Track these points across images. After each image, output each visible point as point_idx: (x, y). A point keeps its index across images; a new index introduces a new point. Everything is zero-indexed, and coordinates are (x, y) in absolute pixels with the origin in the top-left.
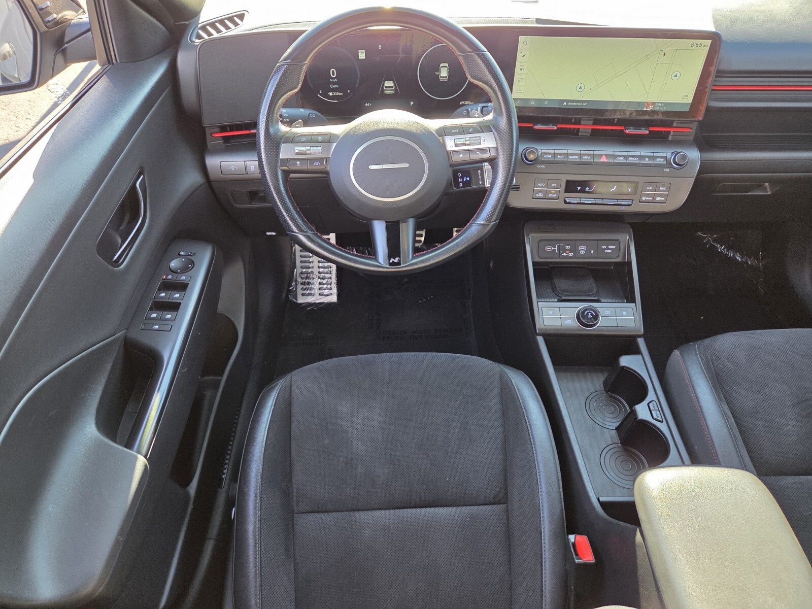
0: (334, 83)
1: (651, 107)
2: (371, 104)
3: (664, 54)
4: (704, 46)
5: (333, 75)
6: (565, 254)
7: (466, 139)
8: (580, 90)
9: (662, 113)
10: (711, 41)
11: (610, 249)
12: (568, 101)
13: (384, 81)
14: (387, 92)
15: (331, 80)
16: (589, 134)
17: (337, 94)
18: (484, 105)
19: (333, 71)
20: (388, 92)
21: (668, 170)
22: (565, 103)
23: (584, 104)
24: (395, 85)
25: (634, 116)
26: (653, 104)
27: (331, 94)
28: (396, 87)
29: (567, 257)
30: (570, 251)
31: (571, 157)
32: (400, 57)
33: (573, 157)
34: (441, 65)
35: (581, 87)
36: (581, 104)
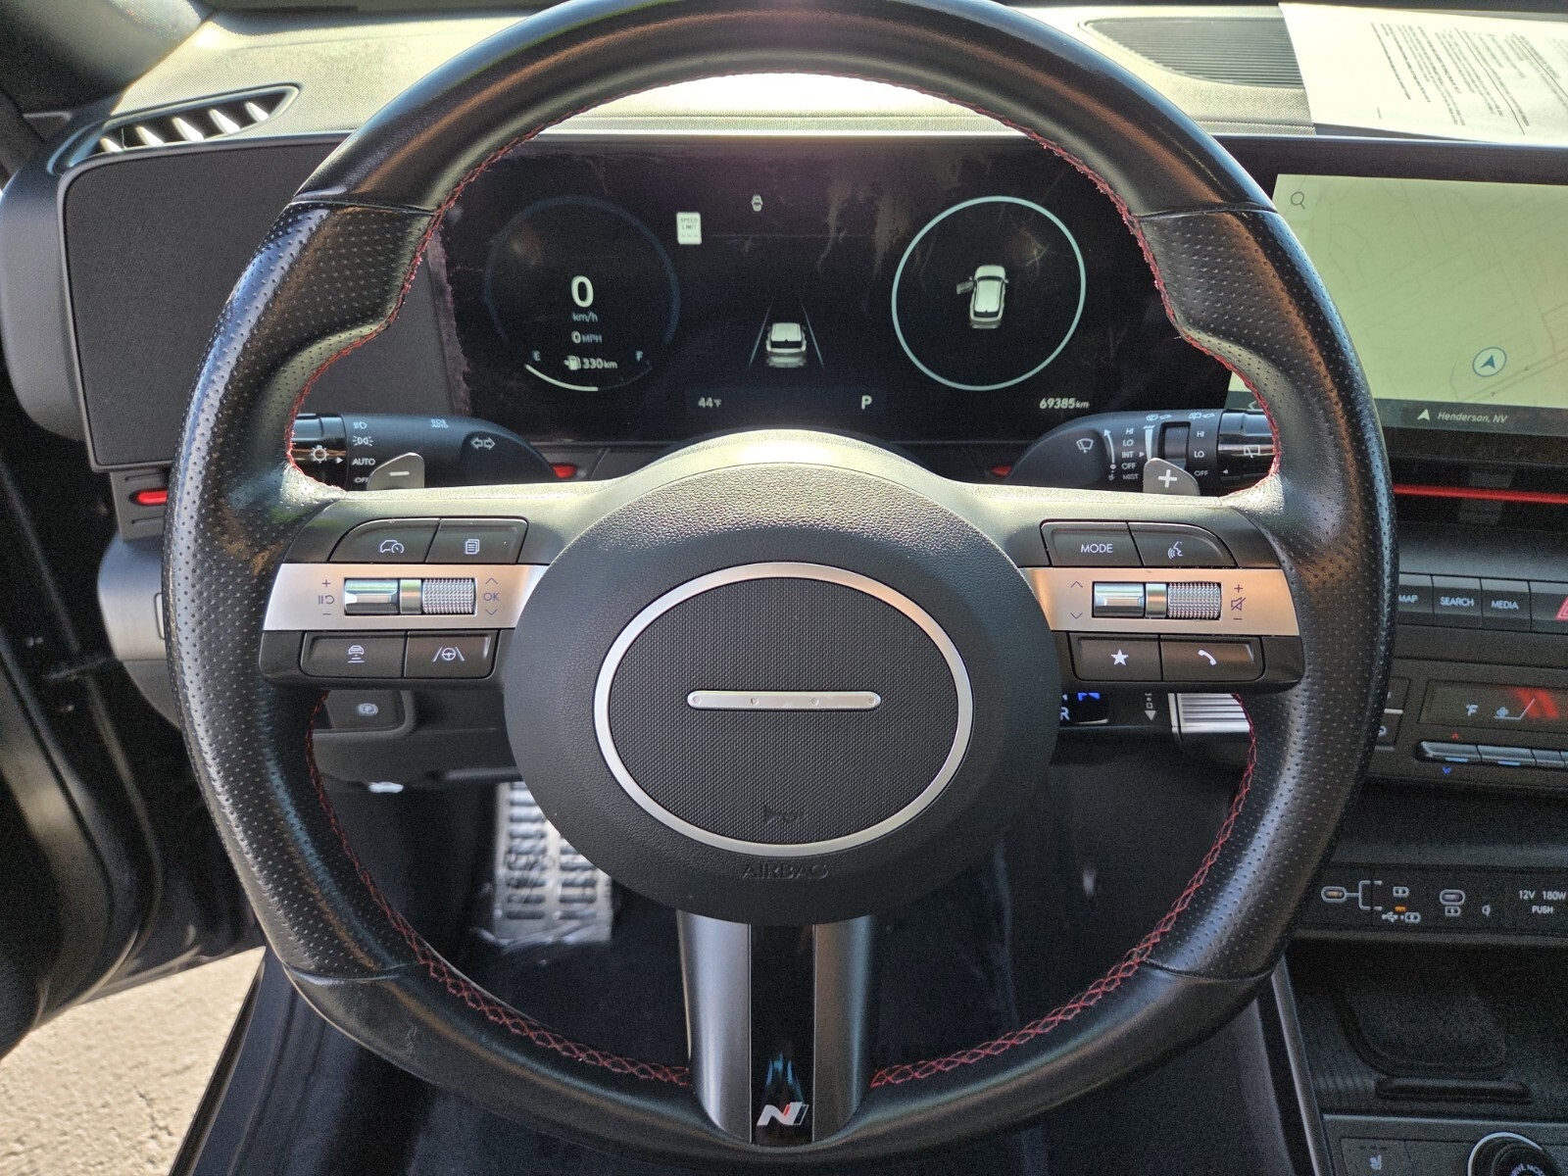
0: (584, 328)
2: (718, 402)
5: (583, 296)
6: (1391, 917)
7: (1148, 587)
8: (1489, 370)
11: (1548, 903)
12: (1435, 407)
13: (770, 324)
14: (777, 362)
15: (576, 317)
16: (1494, 519)
17: (597, 363)
18: (1168, 417)
19: (582, 287)
20: (783, 360)
22: (1425, 415)
23: (1496, 419)
24: (808, 337)
27: (573, 363)
28: (810, 345)
29: (1400, 926)
30: (1410, 904)
31: (1445, 601)
32: (830, 242)
33: (1453, 601)
34: (981, 271)
35: (1491, 358)
36: (1486, 418)
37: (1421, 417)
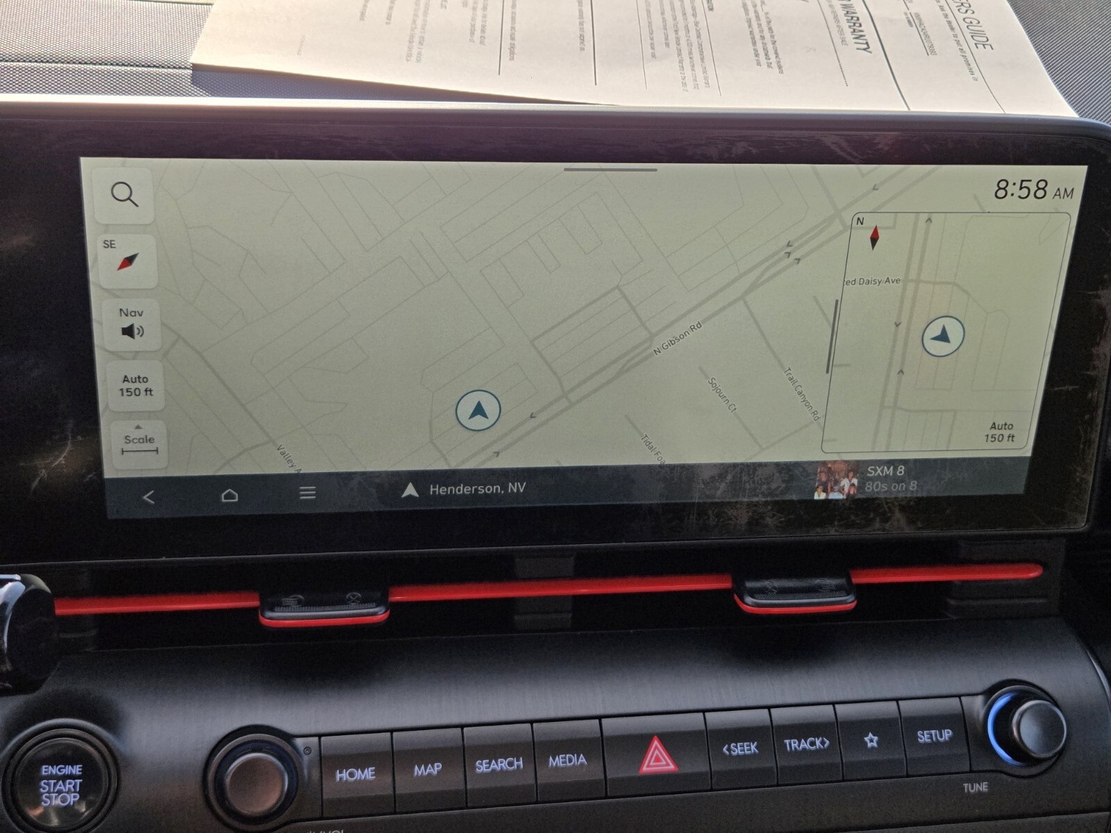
1: (845, 483)
3: (874, 239)
4: (1057, 194)
9: (903, 509)
10: (1084, 169)
12: (422, 478)
21: (984, 787)
22: (410, 490)
23: (513, 487)
25: (773, 532)
26: (857, 468)
31: (482, 767)
33: (494, 766)
35: (479, 405)
36: (496, 489)
37: (406, 494)
